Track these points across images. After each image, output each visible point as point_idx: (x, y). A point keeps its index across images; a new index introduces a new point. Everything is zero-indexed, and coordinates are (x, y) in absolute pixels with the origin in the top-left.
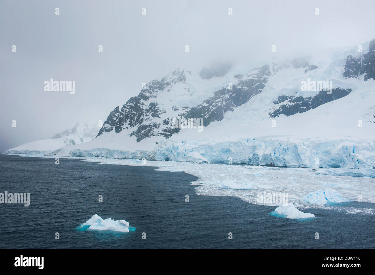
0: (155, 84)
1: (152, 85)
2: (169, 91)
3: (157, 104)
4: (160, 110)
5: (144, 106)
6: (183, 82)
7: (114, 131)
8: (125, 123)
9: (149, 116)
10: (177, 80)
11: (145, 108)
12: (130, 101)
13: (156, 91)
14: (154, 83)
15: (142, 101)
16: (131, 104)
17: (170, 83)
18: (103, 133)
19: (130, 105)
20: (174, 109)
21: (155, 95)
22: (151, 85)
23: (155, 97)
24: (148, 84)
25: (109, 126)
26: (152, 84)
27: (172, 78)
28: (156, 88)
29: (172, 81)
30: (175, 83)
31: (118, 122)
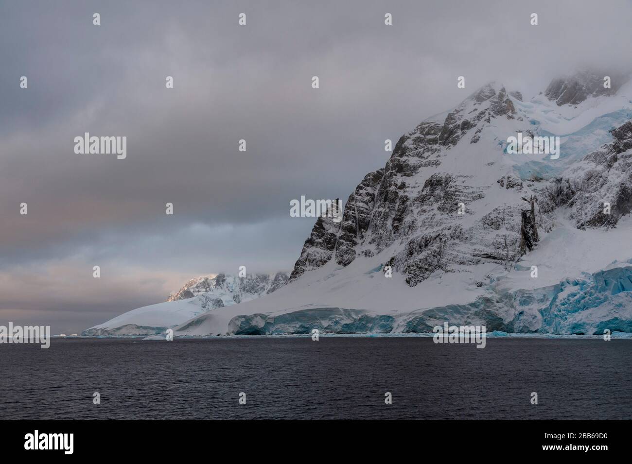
0: (428, 133)
1: (423, 136)
2: (475, 141)
3: (448, 180)
4: (465, 191)
5: (407, 189)
6: (510, 117)
7: (333, 262)
8: (362, 241)
9: (432, 213)
10: (492, 113)
11: (412, 193)
12: (366, 183)
13: (436, 150)
14: (427, 130)
15: (399, 179)
16: (370, 190)
17: (472, 122)
18: (304, 271)
19: (368, 194)
20: (505, 186)
21: (433, 158)
22: (418, 135)
23: (437, 164)
24: (409, 136)
25: (318, 252)
26: (421, 133)
27: (476, 110)
28: (435, 141)
29: (479, 118)
30: (488, 121)
31: (341, 238)
